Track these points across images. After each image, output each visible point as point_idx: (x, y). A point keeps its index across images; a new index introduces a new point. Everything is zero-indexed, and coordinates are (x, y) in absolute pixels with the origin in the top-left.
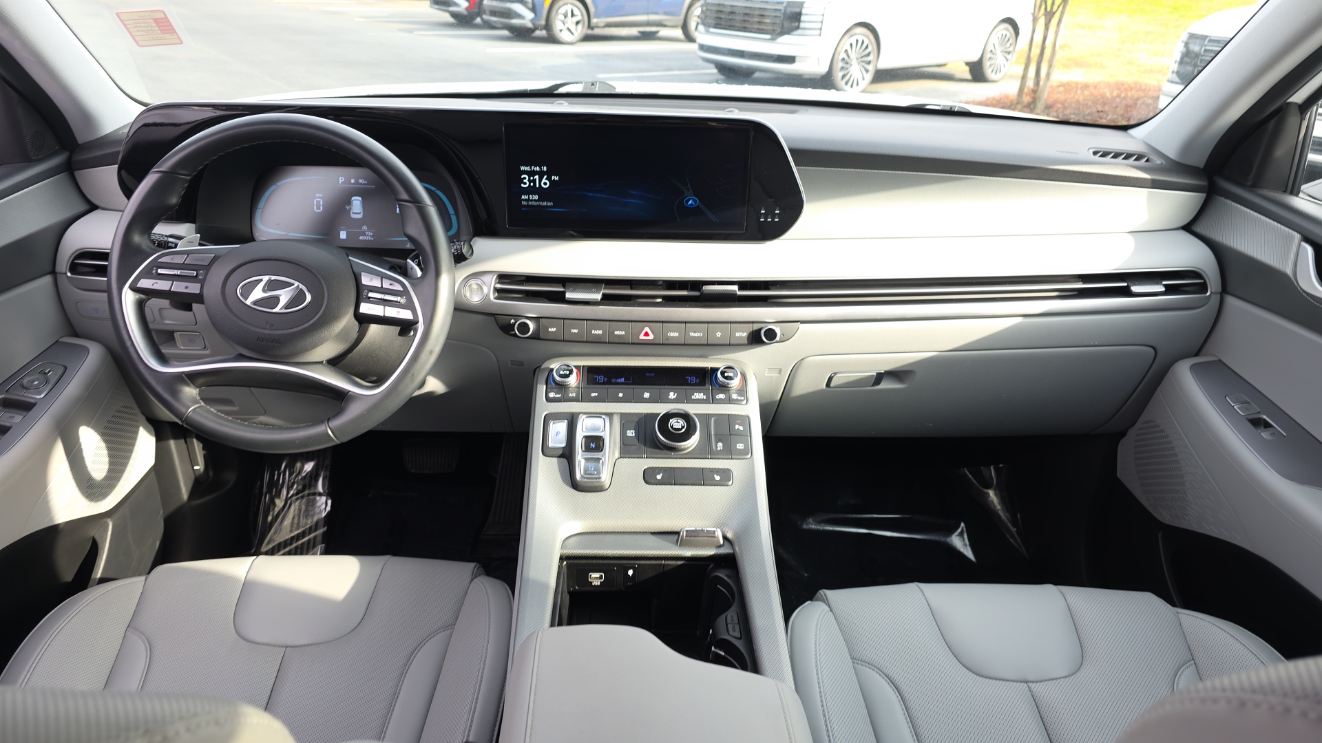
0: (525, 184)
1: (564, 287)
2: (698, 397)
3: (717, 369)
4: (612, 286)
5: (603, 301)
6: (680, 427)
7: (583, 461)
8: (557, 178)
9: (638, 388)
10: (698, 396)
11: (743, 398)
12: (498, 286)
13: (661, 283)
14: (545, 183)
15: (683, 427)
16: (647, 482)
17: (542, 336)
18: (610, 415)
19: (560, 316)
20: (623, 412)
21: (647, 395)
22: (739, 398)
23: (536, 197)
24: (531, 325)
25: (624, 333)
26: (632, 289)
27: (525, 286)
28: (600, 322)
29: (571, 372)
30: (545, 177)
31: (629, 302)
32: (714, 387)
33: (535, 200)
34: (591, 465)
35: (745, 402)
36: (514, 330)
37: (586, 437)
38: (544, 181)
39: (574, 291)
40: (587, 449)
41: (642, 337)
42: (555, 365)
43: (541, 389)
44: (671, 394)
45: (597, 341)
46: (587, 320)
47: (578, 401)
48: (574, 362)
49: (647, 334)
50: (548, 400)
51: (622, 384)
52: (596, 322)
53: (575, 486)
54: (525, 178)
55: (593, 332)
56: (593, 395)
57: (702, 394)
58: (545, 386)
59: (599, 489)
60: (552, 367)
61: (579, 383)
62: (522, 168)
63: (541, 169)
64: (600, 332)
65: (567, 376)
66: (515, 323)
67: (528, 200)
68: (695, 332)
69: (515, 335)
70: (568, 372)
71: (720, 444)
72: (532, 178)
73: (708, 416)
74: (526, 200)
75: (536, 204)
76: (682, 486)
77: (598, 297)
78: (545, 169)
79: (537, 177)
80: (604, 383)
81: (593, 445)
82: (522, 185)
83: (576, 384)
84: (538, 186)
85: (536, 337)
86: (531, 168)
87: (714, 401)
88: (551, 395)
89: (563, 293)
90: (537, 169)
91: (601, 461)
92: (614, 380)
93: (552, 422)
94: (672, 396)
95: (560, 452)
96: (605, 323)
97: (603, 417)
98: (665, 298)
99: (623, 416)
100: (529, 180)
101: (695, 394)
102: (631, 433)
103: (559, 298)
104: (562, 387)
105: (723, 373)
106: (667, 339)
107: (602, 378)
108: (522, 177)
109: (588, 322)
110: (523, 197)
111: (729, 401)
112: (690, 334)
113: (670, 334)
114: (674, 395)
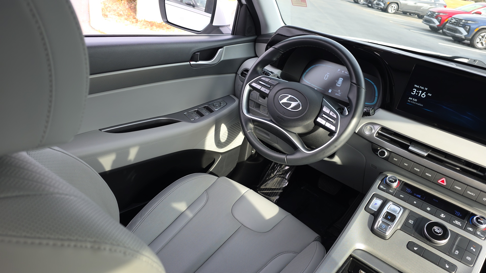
0: (414, 93)
1: (410, 143)
2: (456, 223)
3: (475, 215)
4: (435, 152)
5: (427, 157)
6: (439, 232)
7: (381, 222)
8: (430, 95)
9: (425, 204)
10: (457, 222)
11: (483, 236)
12: (380, 132)
13: (464, 161)
14: (424, 95)
15: (440, 233)
16: (408, 247)
17: (389, 160)
18: (405, 209)
19: (402, 155)
20: (412, 210)
21: (429, 209)
22: (481, 235)
23: (416, 100)
24: (386, 154)
25: (431, 176)
26: (445, 157)
27: (392, 136)
28: (420, 166)
29: (395, 181)
30: (425, 93)
31: (441, 163)
32: (468, 223)
33: (415, 102)
34: (384, 226)
35: (483, 239)
36: (378, 153)
37: (387, 212)
38: (423, 94)
39: (414, 147)
40: (386, 217)
41: (439, 181)
43: (378, 182)
44: (443, 215)
45: (415, 173)
46: (414, 162)
47: (392, 195)
48: (398, 177)
49: (443, 181)
50: (379, 188)
51: (418, 198)
52: (419, 165)
53: (372, 230)
54: (415, 90)
55: (415, 168)
56: (401, 196)
57: (460, 223)
58: (380, 182)
59: (382, 237)
60: (388, 175)
61: (397, 188)
62: (415, 86)
63: (424, 88)
64: (418, 170)
65: (393, 182)
66: (380, 150)
67: (412, 100)
68: (471, 192)
69: (377, 155)
70: (394, 181)
71: (457, 251)
72: (418, 91)
73: (458, 235)
74: (410, 100)
75: (415, 103)
76: (425, 260)
77: (426, 154)
78: (426, 89)
79: (421, 92)
80: (409, 193)
81: (389, 217)
82: (412, 93)
83: (395, 187)
84: (419, 96)
85: (387, 159)
86: (419, 87)
87: (465, 229)
88: (381, 187)
89: (409, 146)
90: (423, 88)
91: (389, 226)
92: (415, 194)
93: (375, 198)
94: (442, 216)
95: (373, 212)
96: (423, 167)
97: (401, 208)
98: (461, 168)
99: (411, 212)
100: (416, 92)
101: (456, 221)
102: (411, 222)
103: (406, 147)
104: (388, 186)
105: (477, 219)
106: (453, 189)
107: (409, 190)
108: (414, 89)
109: (415, 163)
110: (410, 98)
111: (475, 234)
112: (468, 192)
113: (456, 187)
114: (444, 216)
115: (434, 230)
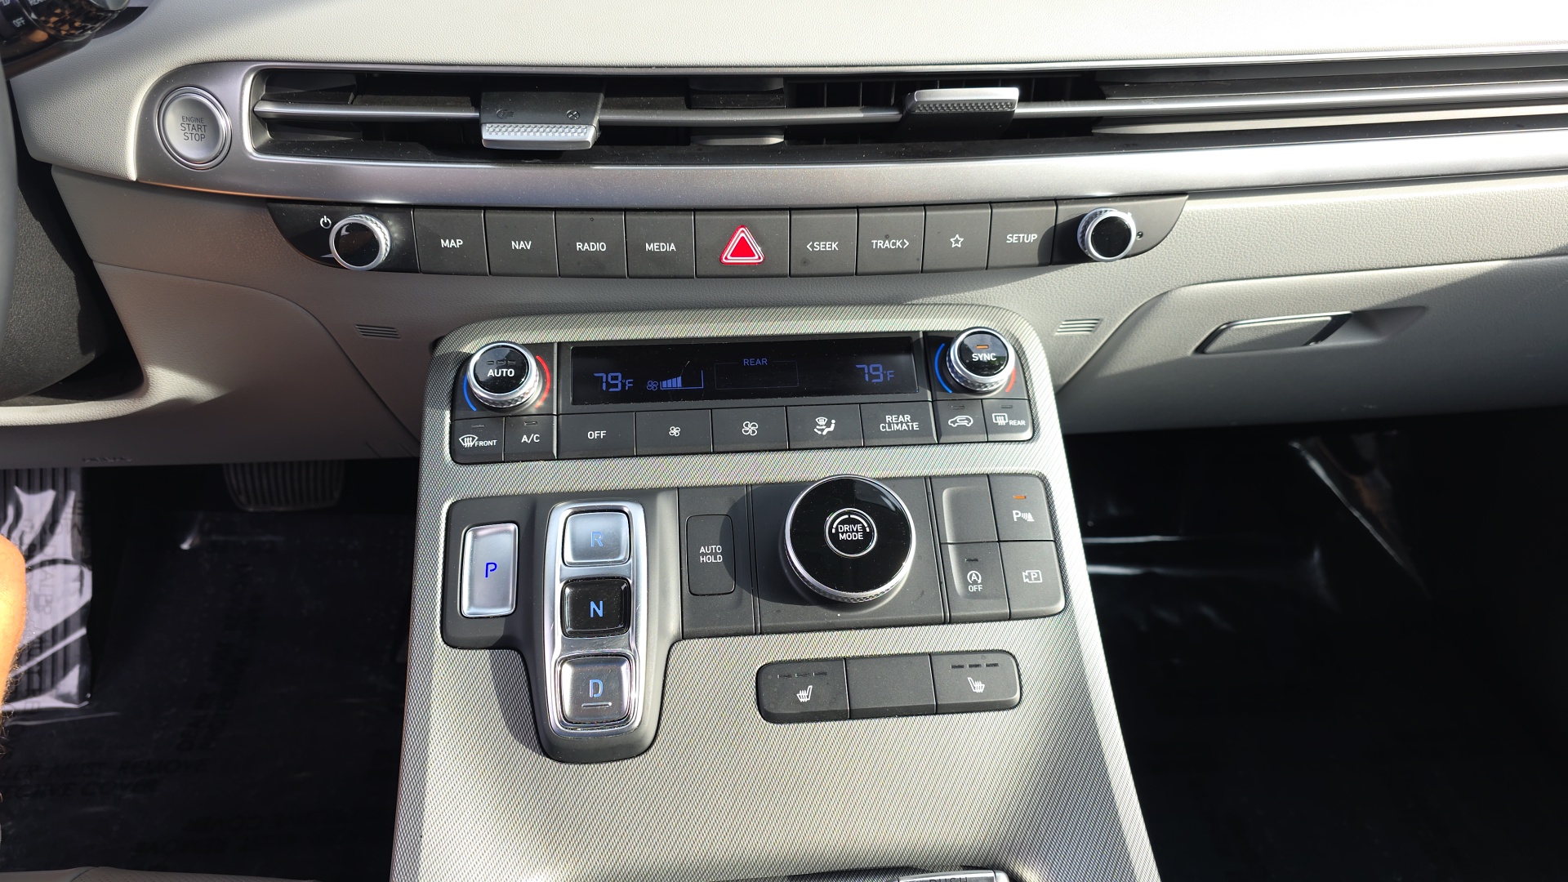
1: (476, 106)
2: (896, 427)
3: (946, 339)
4: (629, 100)
5: (605, 149)
6: (859, 538)
7: (568, 668)
9: (724, 410)
10: (898, 422)
11: (1023, 423)
12: (268, 108)
13: (778, 85)
15: (868, 538)
16: (767, 715)
17: (421, 259)
18: (645, 497)
19: (472, 202)
20: (686, 482)
21: (750, 428)
22: (1013, 423)
24: (384, 234)
25: (673, 247)
26: (690, 106)
27: (353, 105)
28: (597, 217)
29: (522, 370)
31: (684, 150)
32: (940, 395)
35: (1028, 434)
36: (330, 252)
37: (572, 581)
39: (506, 118)
40: (580, 622)
41: (728, 257)
42: (475, 347)
43: (439, 423)
44: (822, 421)
45: (594, 270)
46: (556, 210)
47: (549, 458)
48: (520, 336)
49: (743, 249)
50: (459, 455)
51: (674, 395)
52: (587, 216)
55: (579, 246)
56: (593, 435)
57: (908, 417)
58: (448, 414)
60: (467, 349)
61: (549, 401)
64: (600, 247)
65: (512, 384)
66: (333, 224)
68: (887, 237)
69: (333, 262)
70: (511, 372)
71: (974, 576)
73: (930, 484)
76: (874, 721)
77: (588, 134)
80: (624, 397)
83: (540, 403)
85: (403, 261)
87: (941, 436)
88: (468, 442)
89: (475, 126)
92: (652, 385)
93: (470, 535)
94: (824, 426)
95: (498, 632)
96: (613, 217)
97: (628, 507)
98: (793, 132)
99: (684, 495)
101: (888, 418)
102: (711, 554)
103: (464, 143)
104: (505, 417)
105: (964, 351)
106: (805, 262)
107: (615, 380)
109: (562, 216)
111: (987, 432)
112: (874, 242)
113: (812, 246)
114: (828, 425)
115: (834, 537)
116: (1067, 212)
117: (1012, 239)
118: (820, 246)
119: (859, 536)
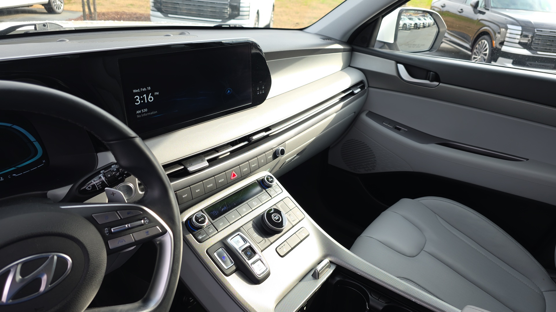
0: (138, 102)
1: (182, 165)
2: (265, 198)
3: (264, 178)
5: (209, 165)
8: (157, 93)
14: (151, 98)
19: (188, 185)
21: (244, 210)
23: (146, 110)
25: (223, 180)
28: (210, 179)
30: (150, 94)
32: (266, 190)
33: (146, 112)
35: (282, 191)
38: (149, 97)
39: (191, 165)
41: (232, 178)
43: (191, 237)
45: (211, 190)
47: (217, 233)
49: (234, 175)
50: (199, 241)
52: (208, 179)
54: (137, 98)
55: (208, 186)
58: (191, 234)
62: (135, 91)
63: (147, 89)
64: (211, 185)
67: (142, 113)
68: (254, 164)
70: (203, 218)
72: (142, 97)
73: (276, 204)
74: (139, 114)
75: (146, 115)
77: (206, 163)
78: (149, 88)
79: (145, 95)
82: (136, 104)
84: (146, 102)
86: (140, 90)
87: (271, 197)
88: (200, 238)
89: (186, 169)
90: (144, 89)
96: (213, 178)
100: (140, 99)
101: (263, 197)
104: (203, 229)
105: (268, 180)
106: (244, 174)
107: (215, 213)
108: (135, 97)
109: (204, 181)
110: (137, 112)
112: (252, 166)
114: (255, 203)
115: (275, 220)
116: (274, 150)
117: (269, 158)
118: (245, 170)
119: (278, 218)
